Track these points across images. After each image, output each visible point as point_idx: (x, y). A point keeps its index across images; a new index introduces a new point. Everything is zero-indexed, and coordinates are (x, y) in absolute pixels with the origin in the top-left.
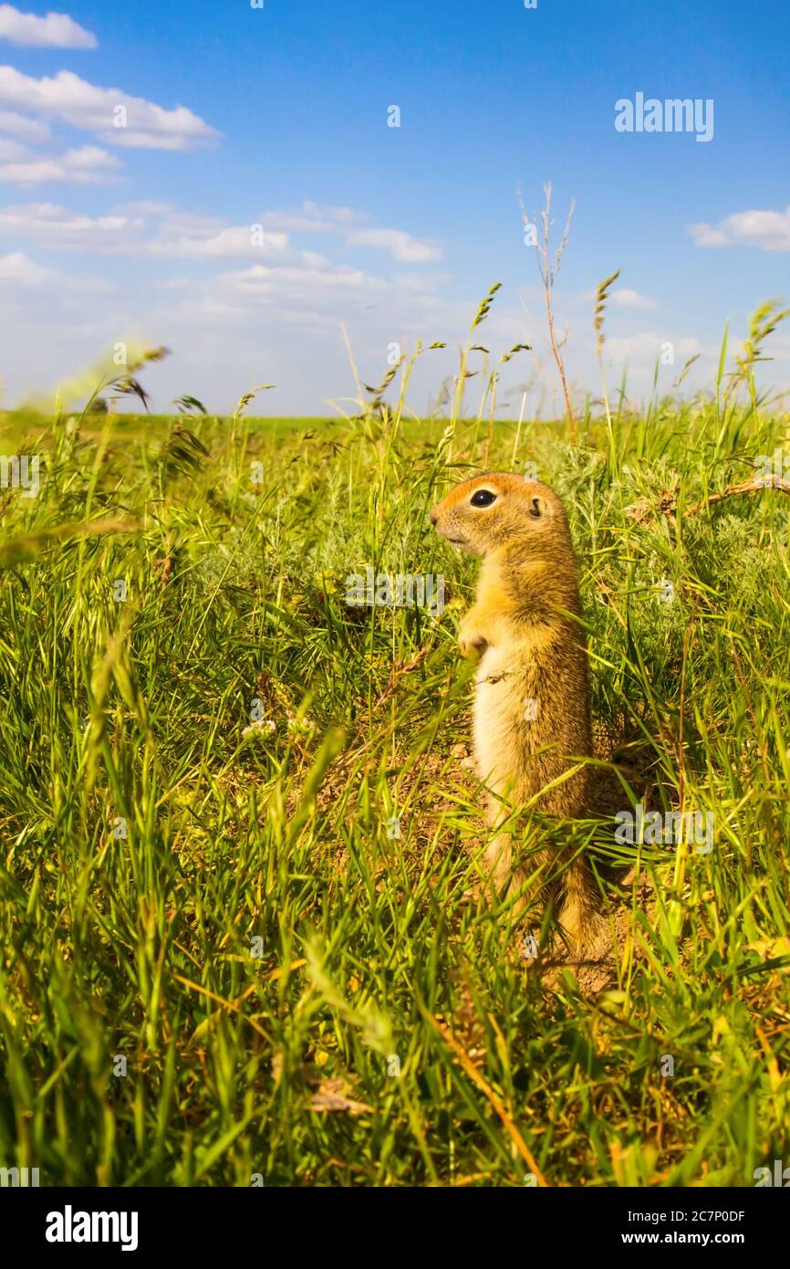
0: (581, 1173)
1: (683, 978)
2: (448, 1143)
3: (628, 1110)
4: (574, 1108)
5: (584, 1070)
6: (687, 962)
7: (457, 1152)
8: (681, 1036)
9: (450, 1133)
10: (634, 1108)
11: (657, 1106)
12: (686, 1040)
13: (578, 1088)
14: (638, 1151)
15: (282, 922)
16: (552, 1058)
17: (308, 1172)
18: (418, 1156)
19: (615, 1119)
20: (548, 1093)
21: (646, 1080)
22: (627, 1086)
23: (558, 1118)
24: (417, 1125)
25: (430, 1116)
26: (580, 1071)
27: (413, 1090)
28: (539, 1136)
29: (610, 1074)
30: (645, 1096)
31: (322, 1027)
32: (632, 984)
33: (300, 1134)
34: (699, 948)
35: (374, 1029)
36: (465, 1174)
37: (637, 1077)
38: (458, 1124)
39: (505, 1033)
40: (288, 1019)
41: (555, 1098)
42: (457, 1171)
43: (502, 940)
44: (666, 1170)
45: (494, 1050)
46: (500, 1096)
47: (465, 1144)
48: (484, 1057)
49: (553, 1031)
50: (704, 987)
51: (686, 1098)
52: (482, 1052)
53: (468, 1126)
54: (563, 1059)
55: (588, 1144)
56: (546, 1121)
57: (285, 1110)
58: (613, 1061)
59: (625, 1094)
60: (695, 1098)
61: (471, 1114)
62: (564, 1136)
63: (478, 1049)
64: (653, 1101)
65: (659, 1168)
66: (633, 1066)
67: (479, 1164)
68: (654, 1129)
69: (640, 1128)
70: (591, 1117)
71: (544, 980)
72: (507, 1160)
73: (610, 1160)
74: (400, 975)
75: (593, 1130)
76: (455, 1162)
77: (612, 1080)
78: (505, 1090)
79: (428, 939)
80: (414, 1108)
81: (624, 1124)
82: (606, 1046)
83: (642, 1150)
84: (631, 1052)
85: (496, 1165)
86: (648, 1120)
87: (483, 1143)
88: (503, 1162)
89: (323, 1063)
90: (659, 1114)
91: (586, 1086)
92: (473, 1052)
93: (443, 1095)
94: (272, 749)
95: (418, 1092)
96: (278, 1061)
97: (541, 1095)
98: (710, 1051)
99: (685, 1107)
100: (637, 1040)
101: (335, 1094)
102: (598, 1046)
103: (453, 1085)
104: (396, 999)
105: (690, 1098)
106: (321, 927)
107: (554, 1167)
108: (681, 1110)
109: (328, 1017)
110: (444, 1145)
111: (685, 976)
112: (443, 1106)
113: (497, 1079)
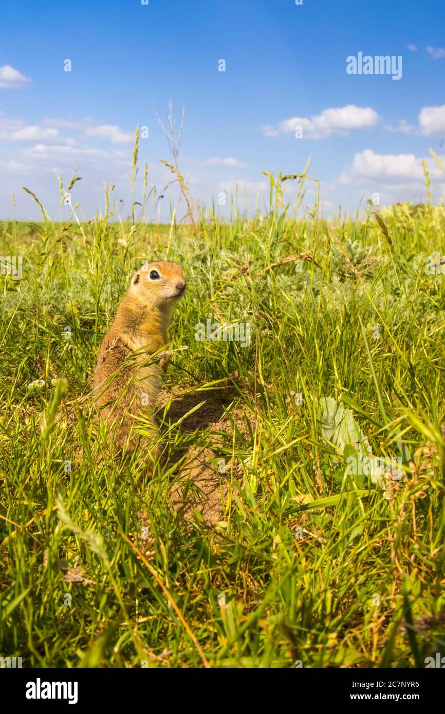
0: (204, 616)
1: (258, 515)
2: (135, 601)
3: (229, 584)
4: (200, 582)
5: (206, 562)
6: (260, 506)
7: (139, 605)
8: (256, 545)
9: (136, 595)
10: (232, 582)
11: (244, 581)
12: (259, 547)
13: (203, 571)
14: (234, 605)
15: (48, 485)
16: (188, 556)
17: (62, 615)
18: (119, 607)
19: (222, 588)
20: (187, 574)
21: (238, 568)
22: (228, 571)
23: (192, 588)
24: (118, 590)
25: (125, 586)
26: (204, 563)
27: (116, 572)
28: (182, 596)
29: (219, 565)
30: (237, 576)
31: (70, 539)
32: (231, 517)
33: (57, 594)
34: (266, 499)
35: (94, 542)
36: (144, 616)
37: (233, 566)
38: (140, 590)
39: (165, 543)
40: (51, 535)
41: (191, 576)
42: (139, 614)
43: (164, 494)
44: (248, 615)
45: (160, 551)
46: (162, 575)
47: (143, 601)
48: (154, 555)
49: (190, 543)
50: (269, 519)
51: (259, 577)
52: (153, 553)
53: (146, 591)
54: (195, 556)
55: (208, 601)
56: (186, 589)
57: (49, 582)
58: (221, 558)
59: (227, 575)
60: (263, 577)
61: (147, 584)
62: (195, 596)
63: (151, 551)
64: (242, 579)
65: (244, 614)
66: (230, 561)
67: (151, 611)
68: (242, 593)
69: (235, 593)
70: (209, 587)
71: (186, 516)
72: (165, 609)
73: (219, 609)
74: (111, 512)
75: (210, 593)
76: (139, 610)
77: (220, 567)
78: (165, 573)
79: (125, 494)
80: (117, 583)
81: (227, 591)
82: (217, 550)
83: (236, 604)
84: (230, 553)
85: (159, 611)
86: (239, 589)
87: (153, 600)
88: (163, 610)
89: (70, 558)
90: (245, 585)
91: (207, 570)
92: (148, 553)
93: (132, 575)
94: (43, 395)
95: (119, 574)
96: (46, 556)
97: (183, 575)
98: (272, 553)
99: (259, 582)
100: (234, 547)
101: (75, 574)
102: (214, 550)
103: (138, 571)
104: (108, 525)
105: (261, 577)
106: (69, 487)
107: (190, 613)
108: (256, 584)
109: (72, 534)
110: (133, 601)
111: (259, 514)
112: (133, 581)
113: (161, 567)
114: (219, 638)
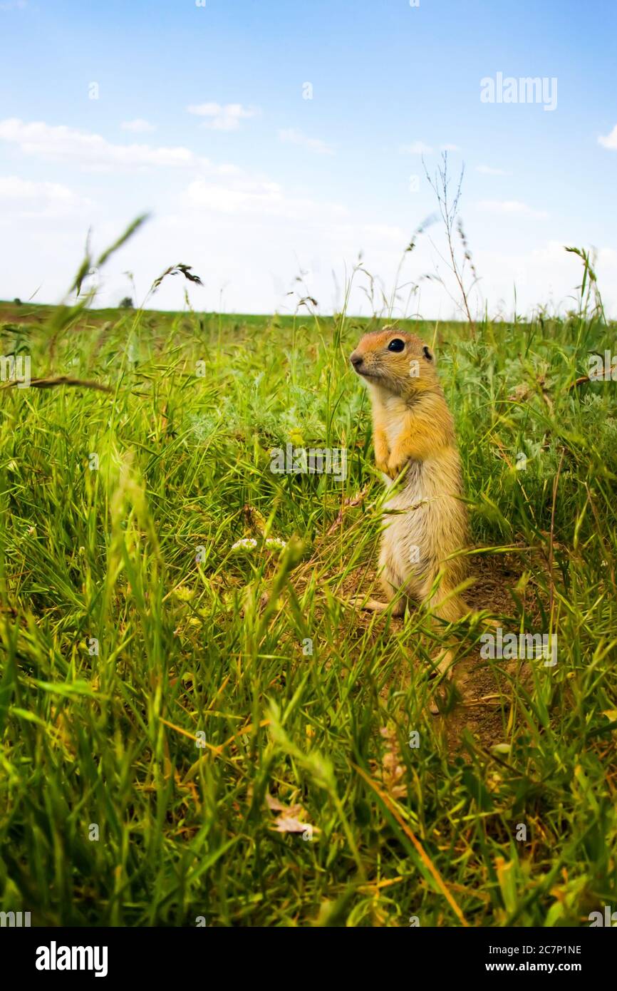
2: (377, 856)
3: (510, 834)
4: (470, 831)
5: (477, 804)
7: (383, 863)
9: (377, 849)
13: (473, 817)
14: (516, 865)
15: (255, 689)
18: (353, 864)
21: (524, 811)
22: (510, 815)
23: (458, 839)
24: (353, 842)
25: (363, 836)
27: (350, 816)
28: (443, 851)
29: (496, 806)
31: (284, 767)
32: (515, 739)
35: (320, 772)
36: (389, 878)
39: (419, 774)
40: (258, 761)
41: (456, 823)
42: (382, 874)
44: (537, 878)
46: (415, 820)
49: (455, 775)
51: (553, 825)
52: (402, 788)
53: (393, 842)
54: (463, 794)
58: (500, 796)
59: (508, 821)
63: (399, 786)
64: (529, 828)
65: (532, 876)
67: (399, 869)
68: (530, 848)
73: (496, 870)
76: (381, 869)
78: (419, 816)
80: (351, 829)
81: (507, 844)
83: (520, 864)
90: (533, 837)
91: (479, 815)
92: (396, 788)
95: (354, 817)
97: (446, 821)
98: (572, 791)
99: (553, 831)
101: (292, 818)
105: (556, 825)
106: (285, 694)
108: (549, 834)
109: (288, 760)
110: (373, 857)
113: (414, 808)
114: (495, 912)
